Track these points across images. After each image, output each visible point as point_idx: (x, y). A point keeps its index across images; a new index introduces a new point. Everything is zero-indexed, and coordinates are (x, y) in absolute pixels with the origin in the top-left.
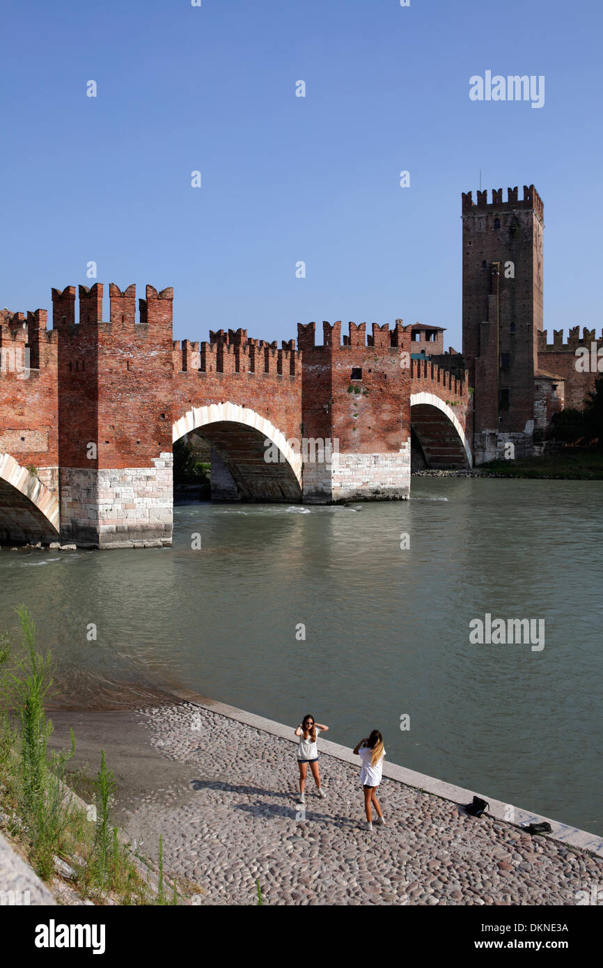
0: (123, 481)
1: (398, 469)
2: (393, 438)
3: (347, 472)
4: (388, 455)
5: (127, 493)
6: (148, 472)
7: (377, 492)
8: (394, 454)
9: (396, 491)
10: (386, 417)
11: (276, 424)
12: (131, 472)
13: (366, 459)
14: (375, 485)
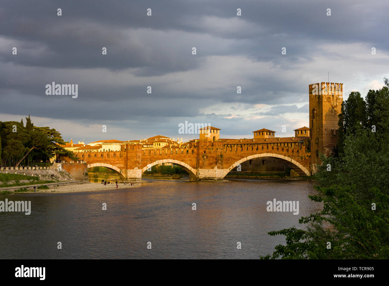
0: (131, 171)
1: (214, 173)
2: (212, 166)
3: (203, 173)
4: (211, 170)
5: (131, 173)
6: (133, 170)
7: (209, 178)
8: (213, 169)
9: (213, 178)
10: (211, 161)
11: (186, 163)
12: (132, 170)
13: (207, 170)
14: (208, 176)
